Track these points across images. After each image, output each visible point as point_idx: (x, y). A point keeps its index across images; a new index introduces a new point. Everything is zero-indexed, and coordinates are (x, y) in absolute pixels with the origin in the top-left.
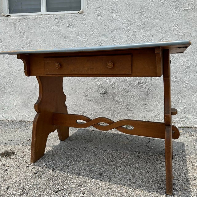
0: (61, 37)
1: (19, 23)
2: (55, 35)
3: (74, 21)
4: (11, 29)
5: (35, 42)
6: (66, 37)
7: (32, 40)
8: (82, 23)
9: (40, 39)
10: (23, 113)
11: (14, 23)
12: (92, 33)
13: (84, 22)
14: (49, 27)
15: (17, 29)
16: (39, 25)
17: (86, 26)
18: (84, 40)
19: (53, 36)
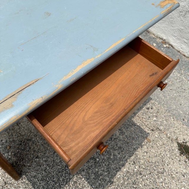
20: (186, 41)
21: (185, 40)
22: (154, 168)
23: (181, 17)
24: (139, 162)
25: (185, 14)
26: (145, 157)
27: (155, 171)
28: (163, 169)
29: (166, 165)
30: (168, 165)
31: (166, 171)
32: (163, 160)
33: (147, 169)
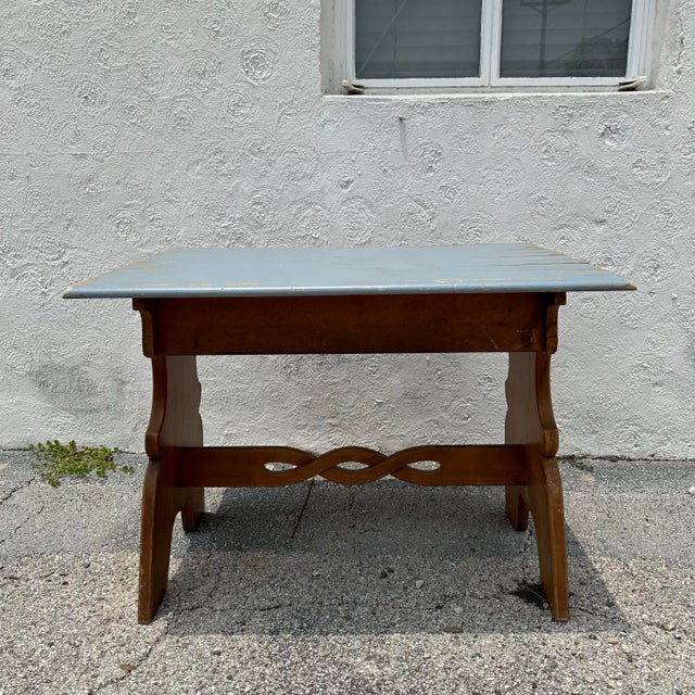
0: (572, 169)
1: (420, 119)
2: (550, 164)
3: (625, 115)
4: (389, 141)
5: (473, 186)
6: (592, 170)
7: (464, 180)
8: (654, 126)
9: (493, 177)
10: (406, 427)
11: (401, 119)
12: (689, 156)
13: (662, 122)
14: (533, 134)
15: (410, 140)
16: (496, 127)
17: (668, 133)
18: (658, 180)
19: (546, 165)
20: (333, 421)
21: (329, 421)
22: (529, 670)
23: (293, 377)
24: (485, 685)
25: (298, 367)
26: (486, 666)
27: (535, 675)
28: (546, 657)
29: (541, 647)
30: (544, 644)
31: (555, 658)
32: (525, 644)
33: (518, 685)
